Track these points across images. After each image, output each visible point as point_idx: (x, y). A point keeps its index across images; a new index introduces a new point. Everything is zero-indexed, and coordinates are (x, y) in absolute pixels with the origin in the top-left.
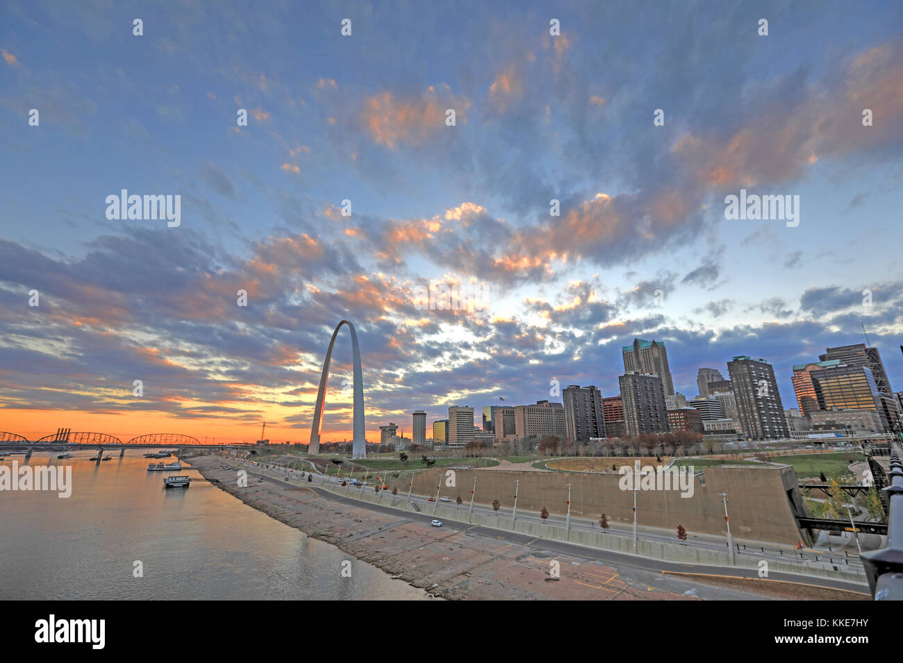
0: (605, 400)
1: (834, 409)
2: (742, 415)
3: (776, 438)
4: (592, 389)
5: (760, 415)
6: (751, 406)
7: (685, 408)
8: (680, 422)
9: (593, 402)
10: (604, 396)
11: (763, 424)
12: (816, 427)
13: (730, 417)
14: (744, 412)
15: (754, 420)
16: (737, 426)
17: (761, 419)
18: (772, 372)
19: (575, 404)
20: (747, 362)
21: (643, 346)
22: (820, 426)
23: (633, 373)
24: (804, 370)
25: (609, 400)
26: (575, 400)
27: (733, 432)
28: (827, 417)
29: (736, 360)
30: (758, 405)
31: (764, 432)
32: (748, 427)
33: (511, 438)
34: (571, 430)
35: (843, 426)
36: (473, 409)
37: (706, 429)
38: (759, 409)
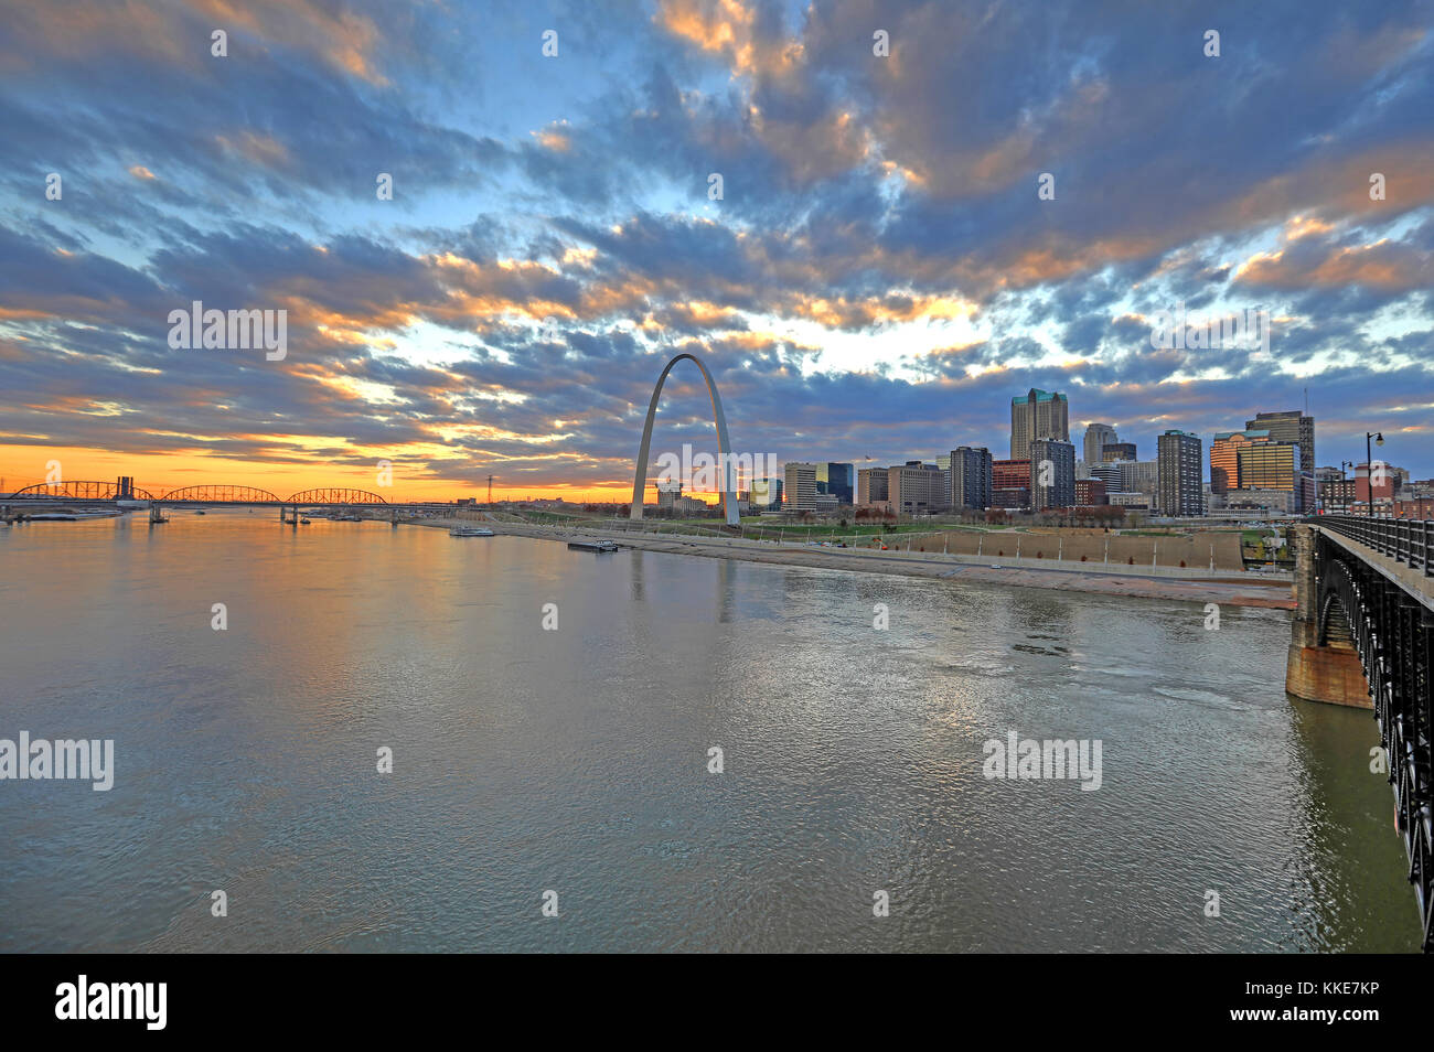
0: (995, 463)
1: (1253, 488)
2: (1162, 491)
3: (1192, 516)
4: (984, 451)
5: (1181, 492)
6: (1174, 483)
7: (1091, 479)
8: (1083, 494)
9: (984, 467)
10: (995, 460)
11: (1182, 501)
12: (1233, 506)
13: (1140, 491)
14: (1166, 489)
15: (1174, 497)
16: (1147, 501)
17: (1181, 496)
18: (1199, 448)
19: (965, 469)
20: (1181, 437)
21: (1040, 399)
22: (1238, 505)
23: (1048, 440)
24: (1227, 440)
25: (1000, 463)
26: (966, 464)
27: (1145, 507)
28: (1245, 497)
29: (1168, 434)
30: (1181, 482)
31: (1181, 509)
32: (1166, 504)
33: (882, 505)
34: (957, 498)
35: (1259, 506)
36: (815, 466)
37: (1111, 503)
38: (1181, 486)
